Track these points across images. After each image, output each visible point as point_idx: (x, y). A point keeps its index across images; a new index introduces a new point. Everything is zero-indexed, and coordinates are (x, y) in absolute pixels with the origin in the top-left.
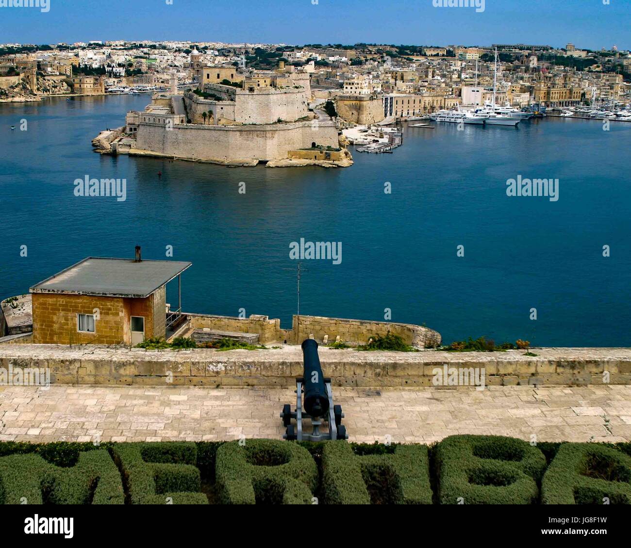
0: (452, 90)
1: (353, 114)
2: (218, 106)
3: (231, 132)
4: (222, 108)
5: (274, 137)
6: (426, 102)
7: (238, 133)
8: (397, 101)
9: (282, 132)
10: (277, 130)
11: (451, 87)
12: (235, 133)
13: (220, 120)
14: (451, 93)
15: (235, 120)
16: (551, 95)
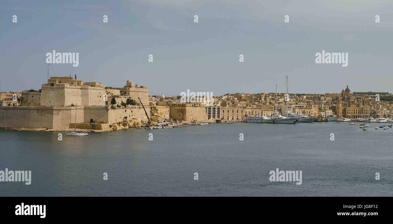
0: (275, 107)
1: (180, 115)
2: (30, 95)
3: (32, 111)
4: (32, 96)
5: (59, 114)
6: (247, 112)
7: (36, 111)
8: (223, 110)
9: (65, 111)
10: (61, 110)
11: (274, 105)
12: (34, 111)
13: (30, 104)
14: (273, 109)
15: (40, 104)
16: (347, 111)
